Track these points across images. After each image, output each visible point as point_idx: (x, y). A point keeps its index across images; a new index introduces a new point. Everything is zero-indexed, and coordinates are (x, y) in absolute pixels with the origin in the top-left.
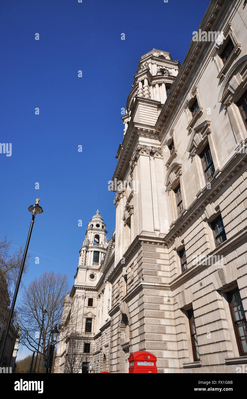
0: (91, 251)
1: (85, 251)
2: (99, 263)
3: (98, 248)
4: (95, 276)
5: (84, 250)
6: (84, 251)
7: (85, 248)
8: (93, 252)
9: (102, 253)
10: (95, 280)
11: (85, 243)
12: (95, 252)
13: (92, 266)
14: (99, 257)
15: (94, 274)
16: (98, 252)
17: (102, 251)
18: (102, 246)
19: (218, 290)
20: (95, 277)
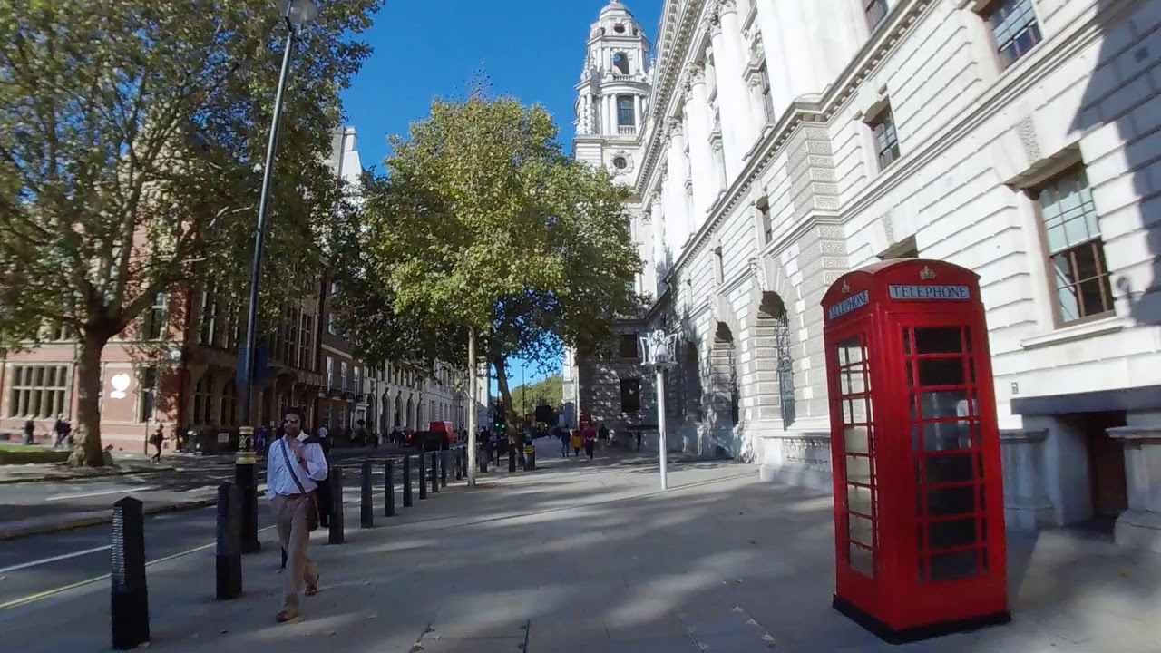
0: (609, 96)
1: (589, 97)
2: (634, 124)
3: (629, 84)
4: (628, 160)
5: (585, 93)
6: (585, 97)
7: (589, 87)
8: (614, 98)
9: (642, 97)
10: (630, 170)
11: (586, 75)
12: (620, 98)
13: (617, 135)
14: (633, 110)
15: (623, 155)
16: (630, 97)
17: (641, 94)
18: (639, 79)
19: (1010, 182)
20: (628, 163)
